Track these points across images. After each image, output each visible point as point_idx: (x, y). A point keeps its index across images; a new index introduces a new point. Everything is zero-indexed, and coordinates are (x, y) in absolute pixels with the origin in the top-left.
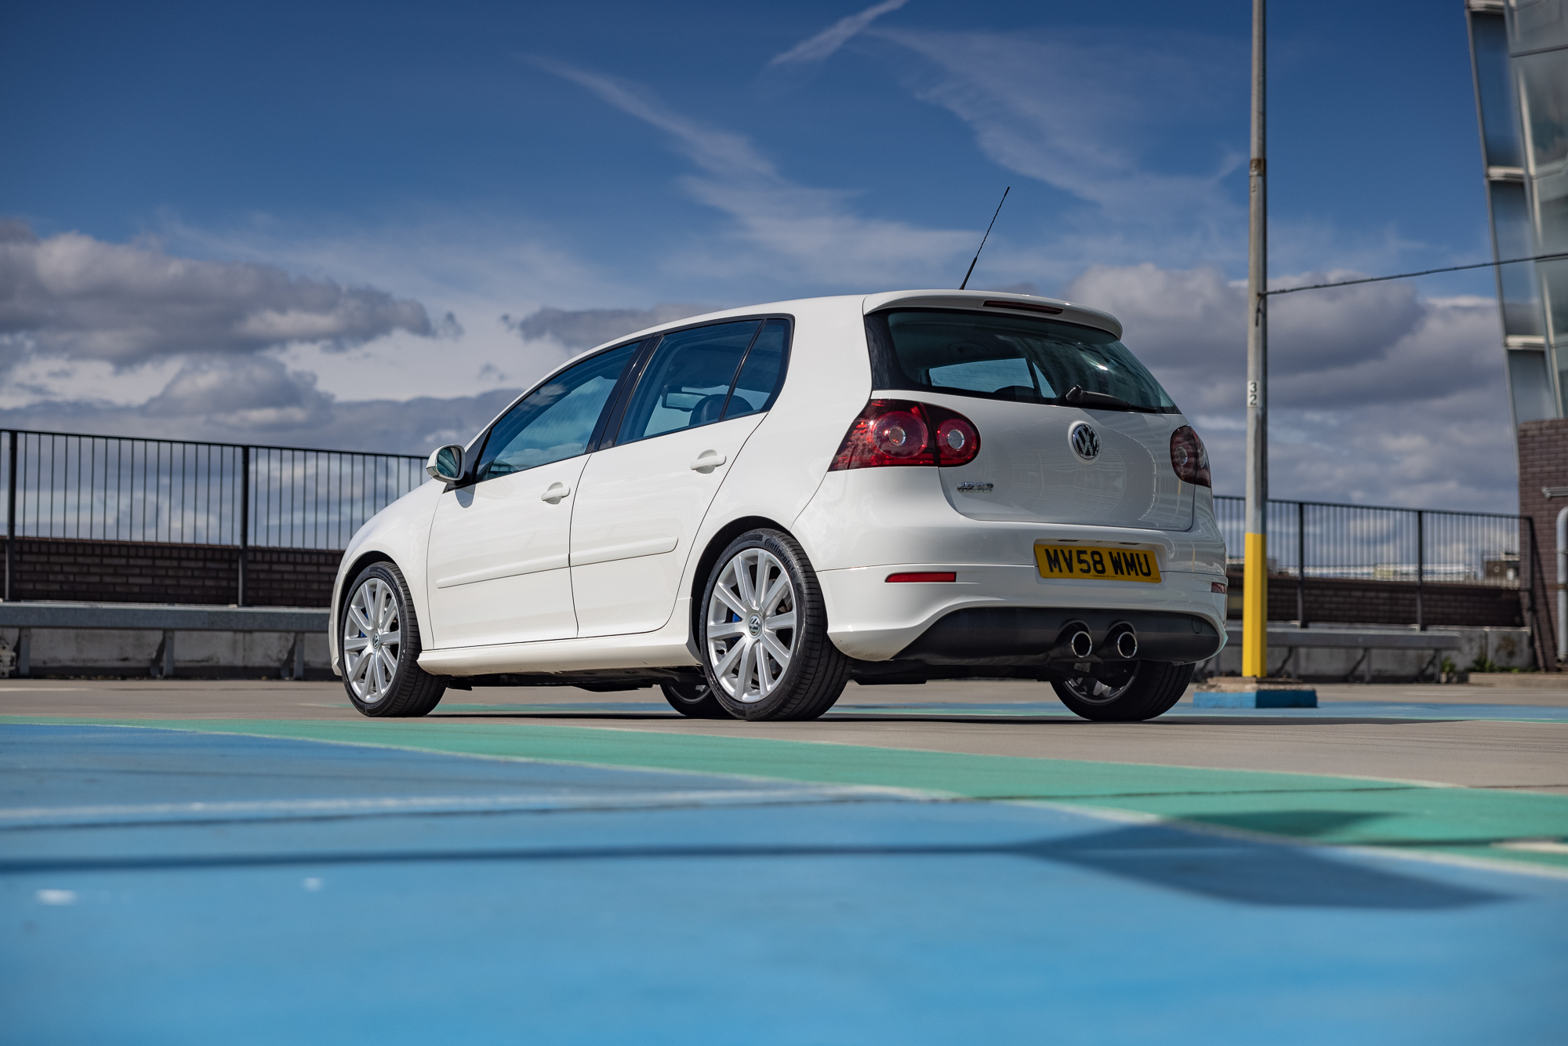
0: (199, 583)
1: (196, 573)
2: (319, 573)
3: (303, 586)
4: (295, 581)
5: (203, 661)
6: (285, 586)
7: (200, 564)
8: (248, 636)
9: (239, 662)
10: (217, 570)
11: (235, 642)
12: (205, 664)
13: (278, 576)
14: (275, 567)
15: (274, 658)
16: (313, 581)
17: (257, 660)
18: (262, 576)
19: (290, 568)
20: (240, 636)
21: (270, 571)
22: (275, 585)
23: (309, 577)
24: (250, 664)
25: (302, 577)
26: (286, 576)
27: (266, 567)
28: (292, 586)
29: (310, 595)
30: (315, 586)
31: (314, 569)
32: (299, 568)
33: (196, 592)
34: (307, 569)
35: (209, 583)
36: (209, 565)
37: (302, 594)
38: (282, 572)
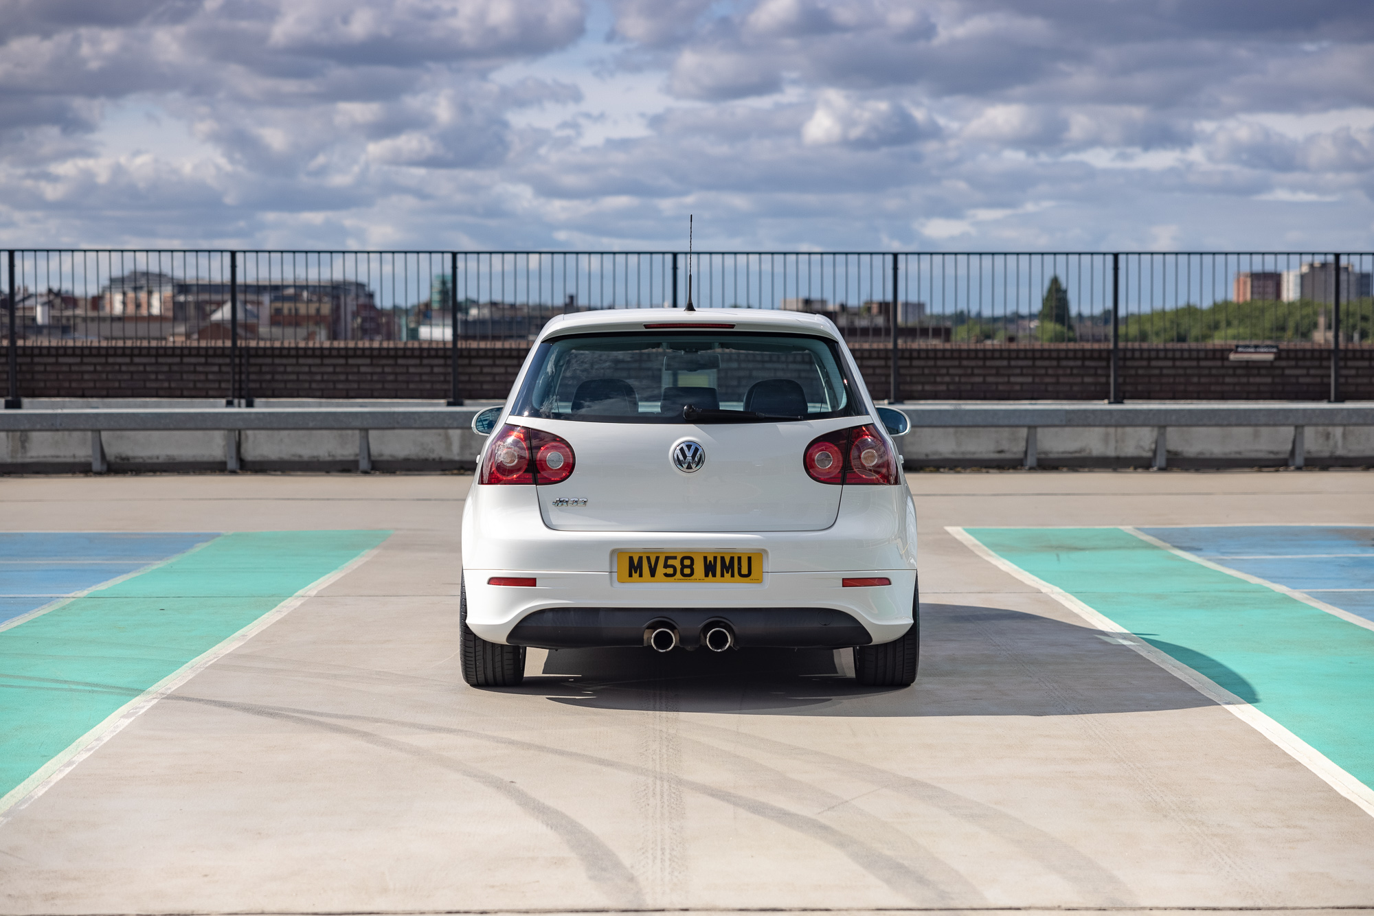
0: (1079, 380)
1: (1075, 371)
2: (1199, 367)
3: (1182, 380)
4: (1175, 376)
5: (1076, 452)
6: (1164, 380)
7: (1079, 363)
8: (1120, 430)
9: (1111, 452)
10: (1096, 368)
11: (1107, 435)
12: (1077, 455)
13: (1157, 372)
14: (1154, 363)
15: (1147, 448)
16: (1193, 375)
17: (1130, 450)
18: (1140, 372)
19: (1169, 363)
20: (1112, 430)
21: (1149, 367)
22: (1154, 380)
23: (1189, 371)
24: (1122, 454)
25: (1181, 371)
26: (1165, 372)
27: (1144, 363)
28: (1171, 380)
29: (1190, 388)
30: (1195, 380)
31: (1194, 363)
32: (1178, 363)
33: (1076, 388)
34: (1186, 363)
35: (1087, 380)
36: (1087, 363)
37: (1181, 388)
38: (1161, 368)
